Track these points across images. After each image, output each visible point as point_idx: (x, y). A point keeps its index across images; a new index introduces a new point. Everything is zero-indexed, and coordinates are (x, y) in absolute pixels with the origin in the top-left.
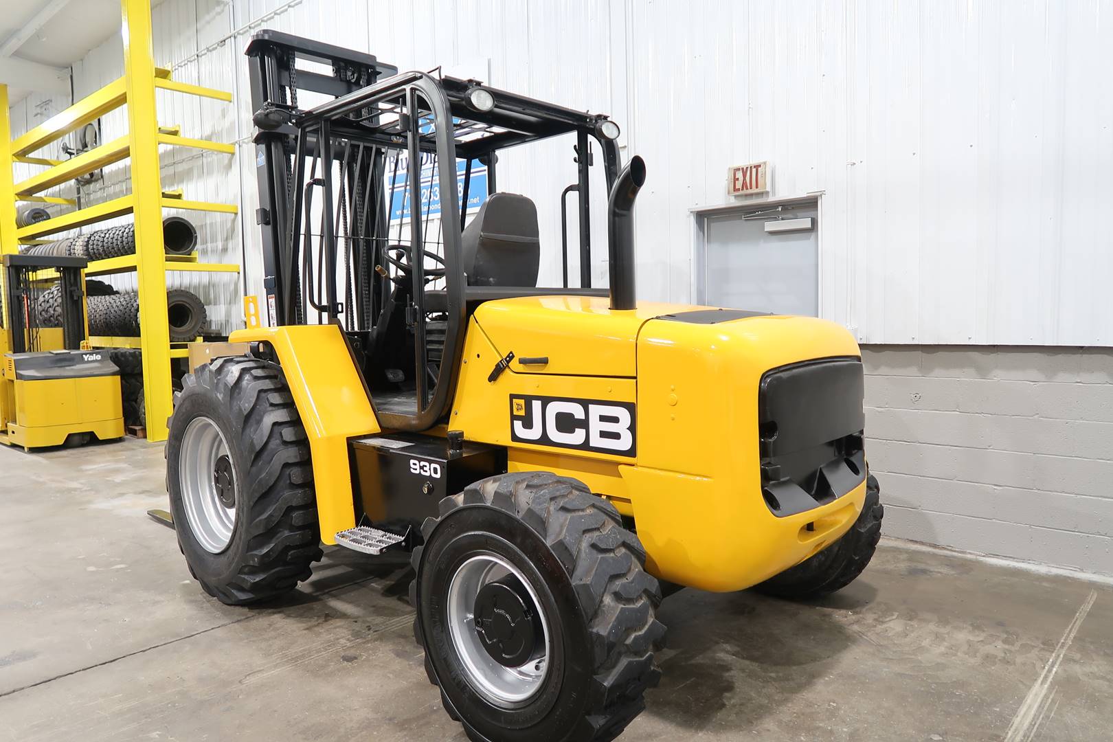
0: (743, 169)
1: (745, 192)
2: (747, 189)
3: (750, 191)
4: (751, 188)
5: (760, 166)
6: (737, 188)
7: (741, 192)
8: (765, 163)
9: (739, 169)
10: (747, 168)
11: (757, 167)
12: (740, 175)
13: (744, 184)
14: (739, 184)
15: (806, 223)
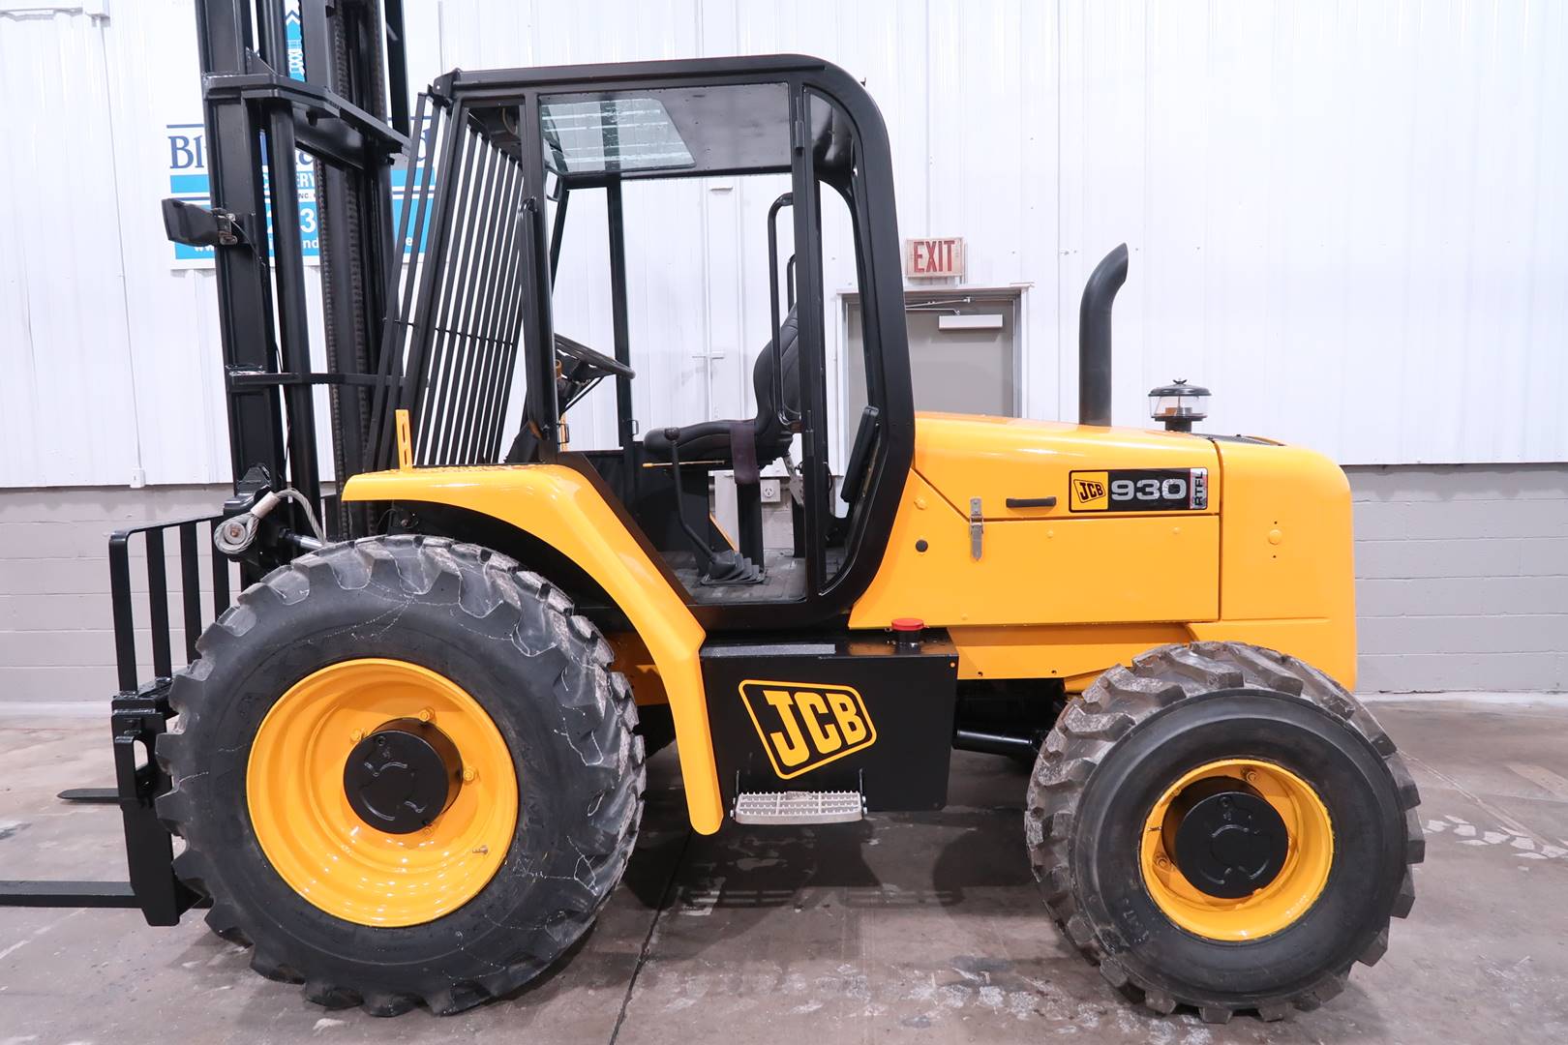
0: (928, 243)
1: (932, 274)
2: (935, 270)
3: (938, 274)
4: (941, 270)
5: (953, 242)
6: (920, 267)
7: (925, 274)
8: (961, 239)
9: (922, 243)
10: (934, 242)
11: (950, 243)
12: (923, 251)
13: (931, 263)
14: (923, 263)
15: (995, 321)
